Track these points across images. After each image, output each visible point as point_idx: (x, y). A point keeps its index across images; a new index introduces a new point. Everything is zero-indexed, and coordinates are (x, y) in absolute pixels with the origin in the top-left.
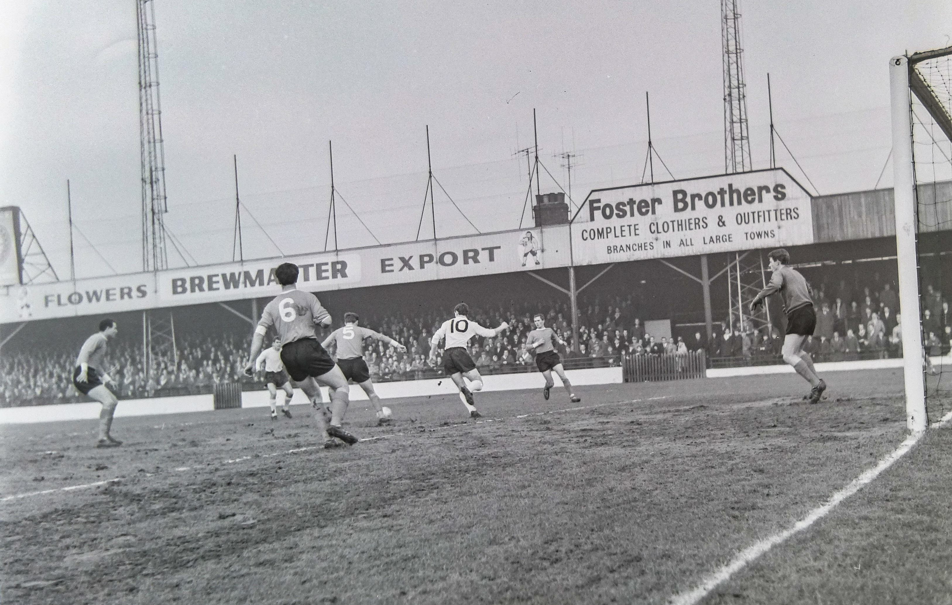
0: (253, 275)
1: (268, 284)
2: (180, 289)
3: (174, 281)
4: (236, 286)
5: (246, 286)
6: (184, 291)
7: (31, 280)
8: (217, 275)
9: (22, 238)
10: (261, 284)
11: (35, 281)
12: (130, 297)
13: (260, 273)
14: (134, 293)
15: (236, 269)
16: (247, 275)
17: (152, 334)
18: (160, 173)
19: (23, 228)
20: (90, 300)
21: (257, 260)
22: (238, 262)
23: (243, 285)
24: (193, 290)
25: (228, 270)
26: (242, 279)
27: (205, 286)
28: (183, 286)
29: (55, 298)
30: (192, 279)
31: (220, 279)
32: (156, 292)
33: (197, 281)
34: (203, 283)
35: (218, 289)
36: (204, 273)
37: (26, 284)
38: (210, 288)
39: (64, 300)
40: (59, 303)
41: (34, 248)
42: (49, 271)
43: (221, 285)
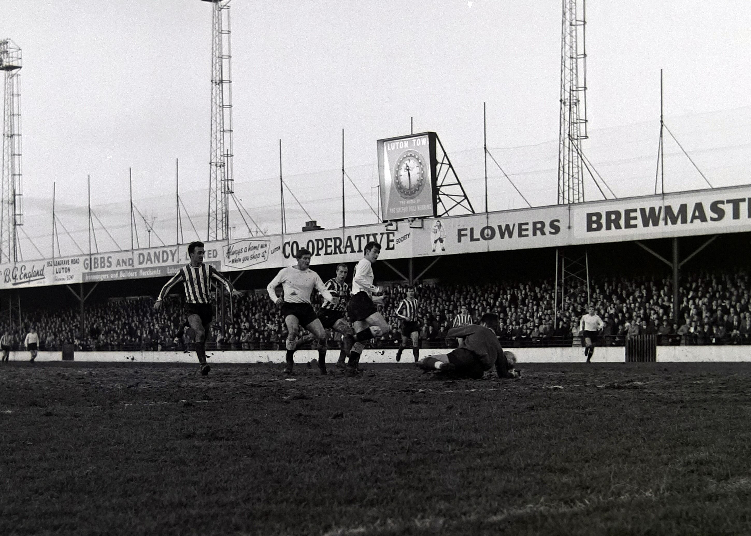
0: (676, 211)
1: (692, 222)
2: (594, 226)
3: (589, 216)
4: (656, 224)
5: (666, 224)
6: (599, 228)
7: (447, 212)
8: (635, 210)
9: (438, 166)
10: (684, 221)
11: (450, 213)
12: (543, 233)
13: (683, 208)
14: (547, 229)
15: (657, 204)
16: (668, 209)
17: (566, 274)
18: (581, 94)
19: (440, 157)
20: (502, 236)
21: (680, 193)
22: (659, 195)
23: (664, 222)
24: (609, 228)
25: (647, 205)
26: (662, 215)
27: (622, 222)
28: (598, 222)
29: (468, 232)
30: (609, 214)
31: (638, 214)
32: (569, 227)
33: (613, 217)
34: (620, 218)
35: (635, 226)
36: (621, 208)
37: (440, 216)
38: (628, 226)
39: (477, 235)
40: (472, 239)
41: (451, 179)
42: (465, 203)
43: (639, 222)
